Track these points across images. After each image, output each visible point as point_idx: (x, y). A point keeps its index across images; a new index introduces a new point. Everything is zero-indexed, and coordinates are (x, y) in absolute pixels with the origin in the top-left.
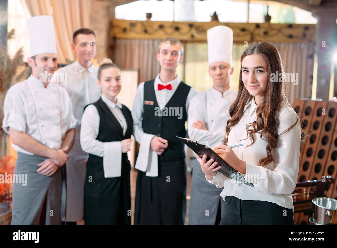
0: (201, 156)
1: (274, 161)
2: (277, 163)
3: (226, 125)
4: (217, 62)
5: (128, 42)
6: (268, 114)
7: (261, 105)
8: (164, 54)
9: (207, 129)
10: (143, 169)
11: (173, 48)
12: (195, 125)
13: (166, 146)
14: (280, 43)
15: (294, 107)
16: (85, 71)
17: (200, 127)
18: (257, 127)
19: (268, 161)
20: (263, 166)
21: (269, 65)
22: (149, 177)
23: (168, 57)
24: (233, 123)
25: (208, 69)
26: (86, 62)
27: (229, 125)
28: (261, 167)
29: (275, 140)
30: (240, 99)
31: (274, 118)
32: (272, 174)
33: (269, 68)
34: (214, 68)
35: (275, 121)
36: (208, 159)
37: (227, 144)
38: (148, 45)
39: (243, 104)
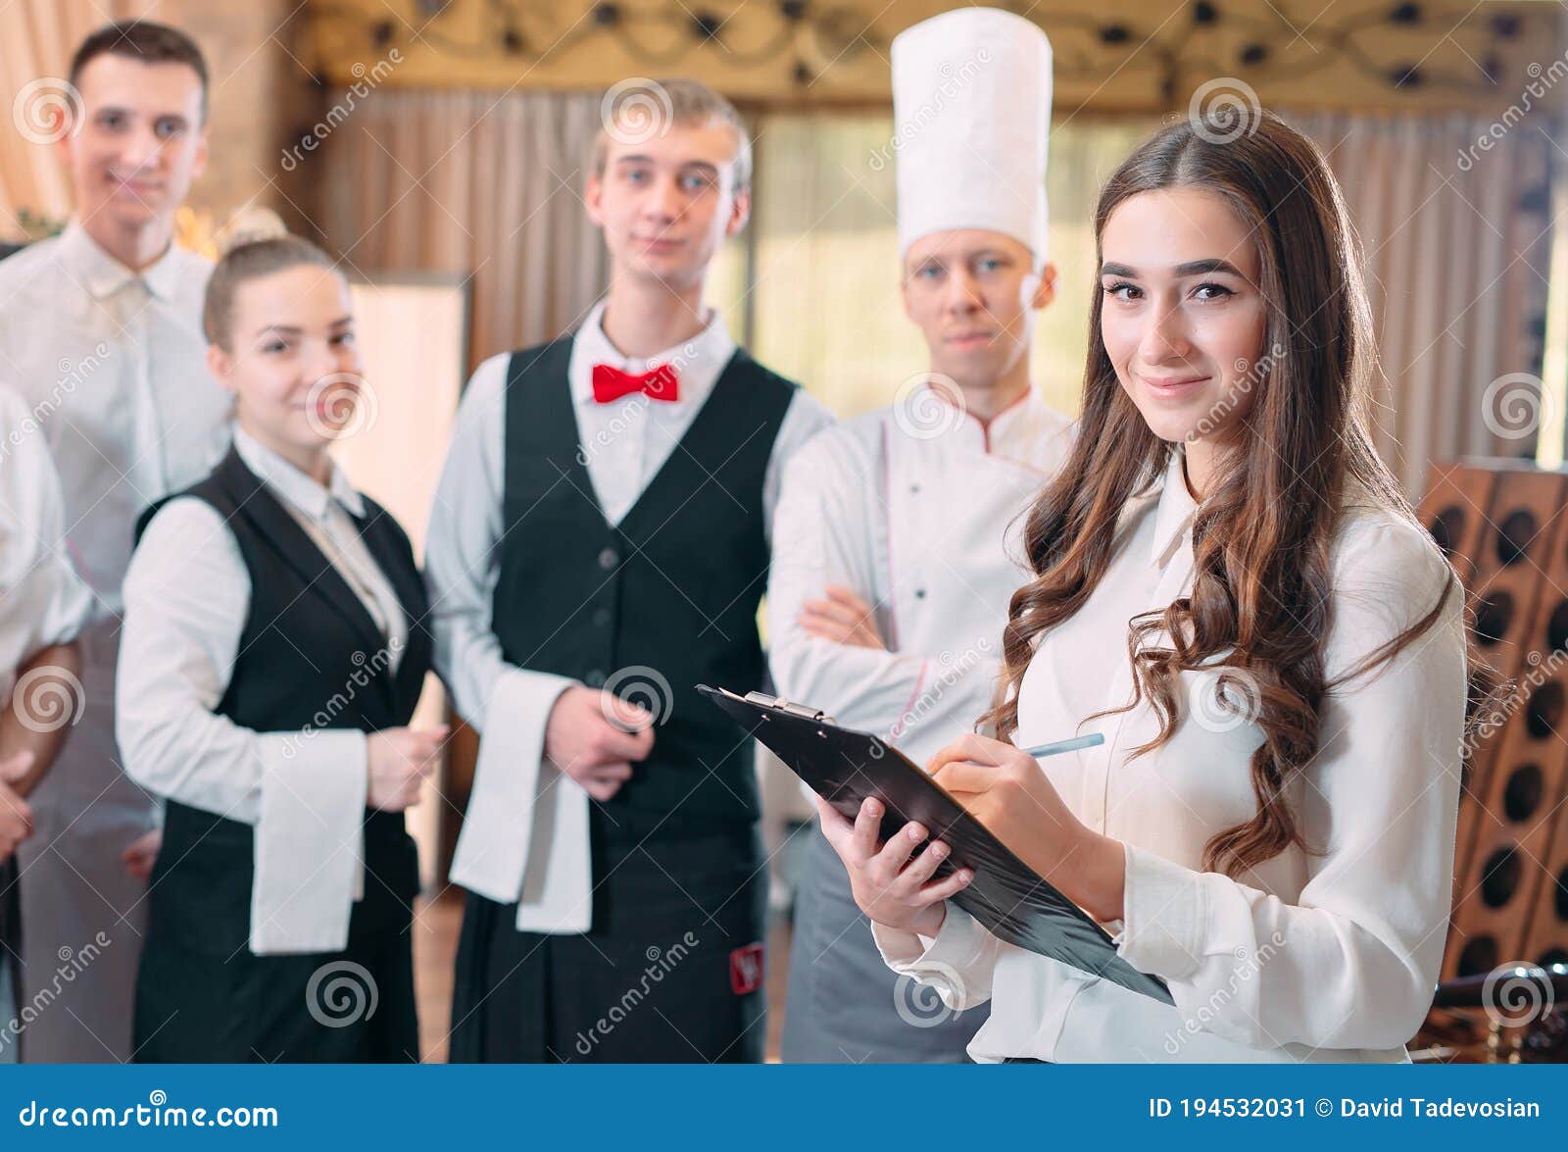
0: (847, 806)
1: (1301, 844)
2: (1314, 857)
3: (1004, 620)
4: (950, 232)
5: (404, 112)
6: (1262, 553)
7: (1223, 501)
8: (631, 180)
9: (889, 641)
10: (501, 890)
11: (684, 146)
12: (816, 617)
13: (641, 747)
14: (1342, 115)
15: (1432, 513)
16: (130, 285)
17: (845, 632)
18: (1197, 631)
19: (1258, 842)
20: (1229, 873)
21: (1266, 252)
22: (533, 937)
23: (658, 197)
24: (1047, 610)
25: (896, 273)
26: (132, 229)
27: (1024, 623)
28: (1220, 880)
29: (1307, 712)
30: (1095, 464)
31: (1299, 579)
32: (1283, 922)
33: (1270, 270)
34: (935, 269)
35: (1308, 595)
36: (888, 827)
37: (1013, 736)
38: (529, 127)
39: (1110, 496)
